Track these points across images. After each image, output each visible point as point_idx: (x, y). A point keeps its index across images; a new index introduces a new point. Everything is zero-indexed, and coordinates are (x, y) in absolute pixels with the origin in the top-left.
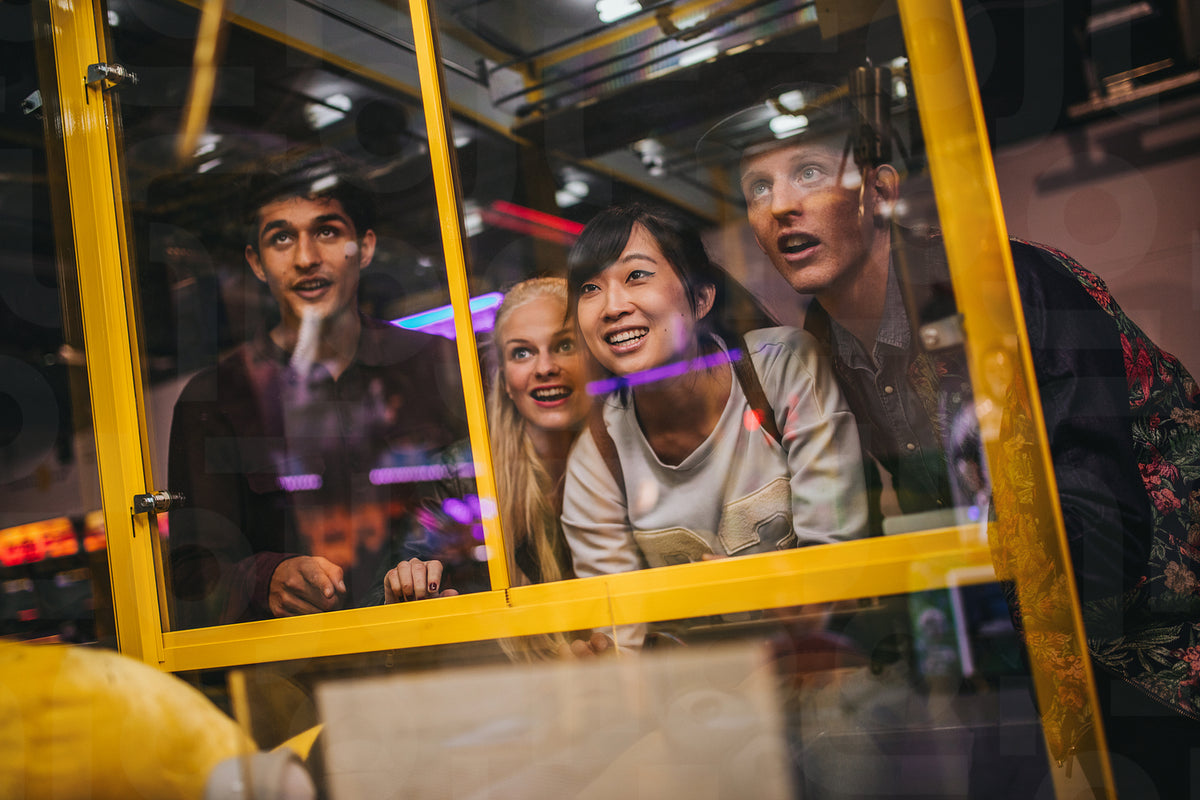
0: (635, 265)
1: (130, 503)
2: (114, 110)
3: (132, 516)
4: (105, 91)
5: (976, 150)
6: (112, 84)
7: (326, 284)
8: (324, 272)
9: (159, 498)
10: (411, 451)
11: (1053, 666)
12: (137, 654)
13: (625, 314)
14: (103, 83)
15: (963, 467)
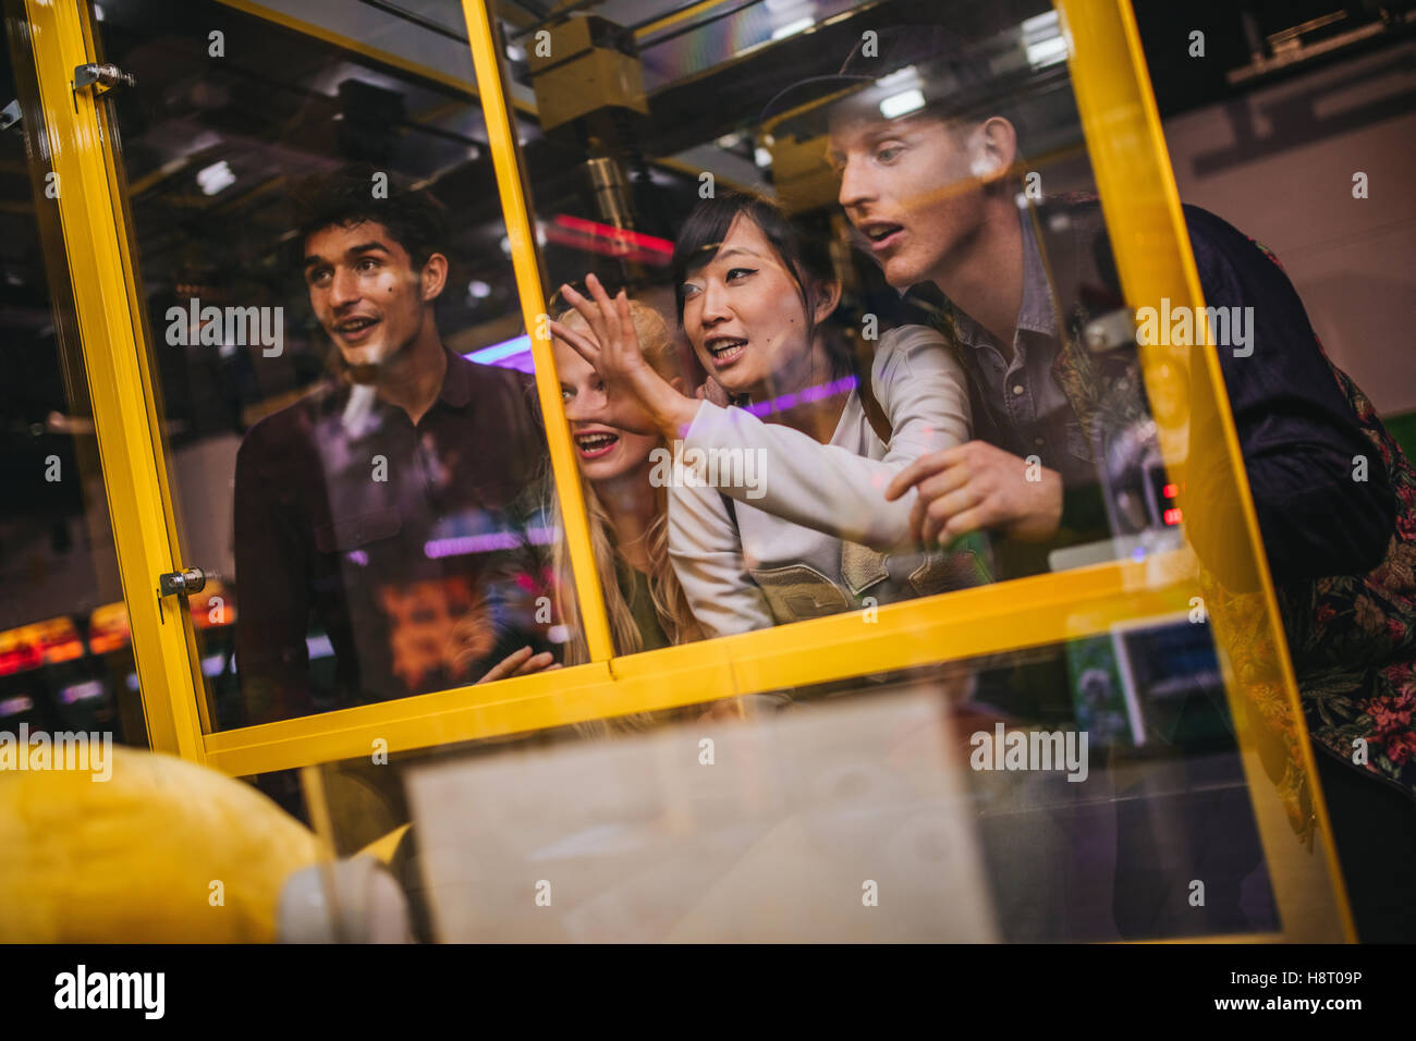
0: (735, 262)
1: (156, 584)
2: (109, 120)
3: (159, 600)
4: (96, 97)
5: (1141, 121)
6: (105, 89)
7: (370, 323)
8: (363, 309)
9: (191, 577)
10: (474, 519)
11: (1283, 723)
12: (173, 749)
13: (721, 320)
14: (94, 88)
15: (1124, 501)
